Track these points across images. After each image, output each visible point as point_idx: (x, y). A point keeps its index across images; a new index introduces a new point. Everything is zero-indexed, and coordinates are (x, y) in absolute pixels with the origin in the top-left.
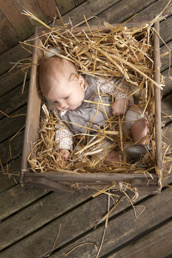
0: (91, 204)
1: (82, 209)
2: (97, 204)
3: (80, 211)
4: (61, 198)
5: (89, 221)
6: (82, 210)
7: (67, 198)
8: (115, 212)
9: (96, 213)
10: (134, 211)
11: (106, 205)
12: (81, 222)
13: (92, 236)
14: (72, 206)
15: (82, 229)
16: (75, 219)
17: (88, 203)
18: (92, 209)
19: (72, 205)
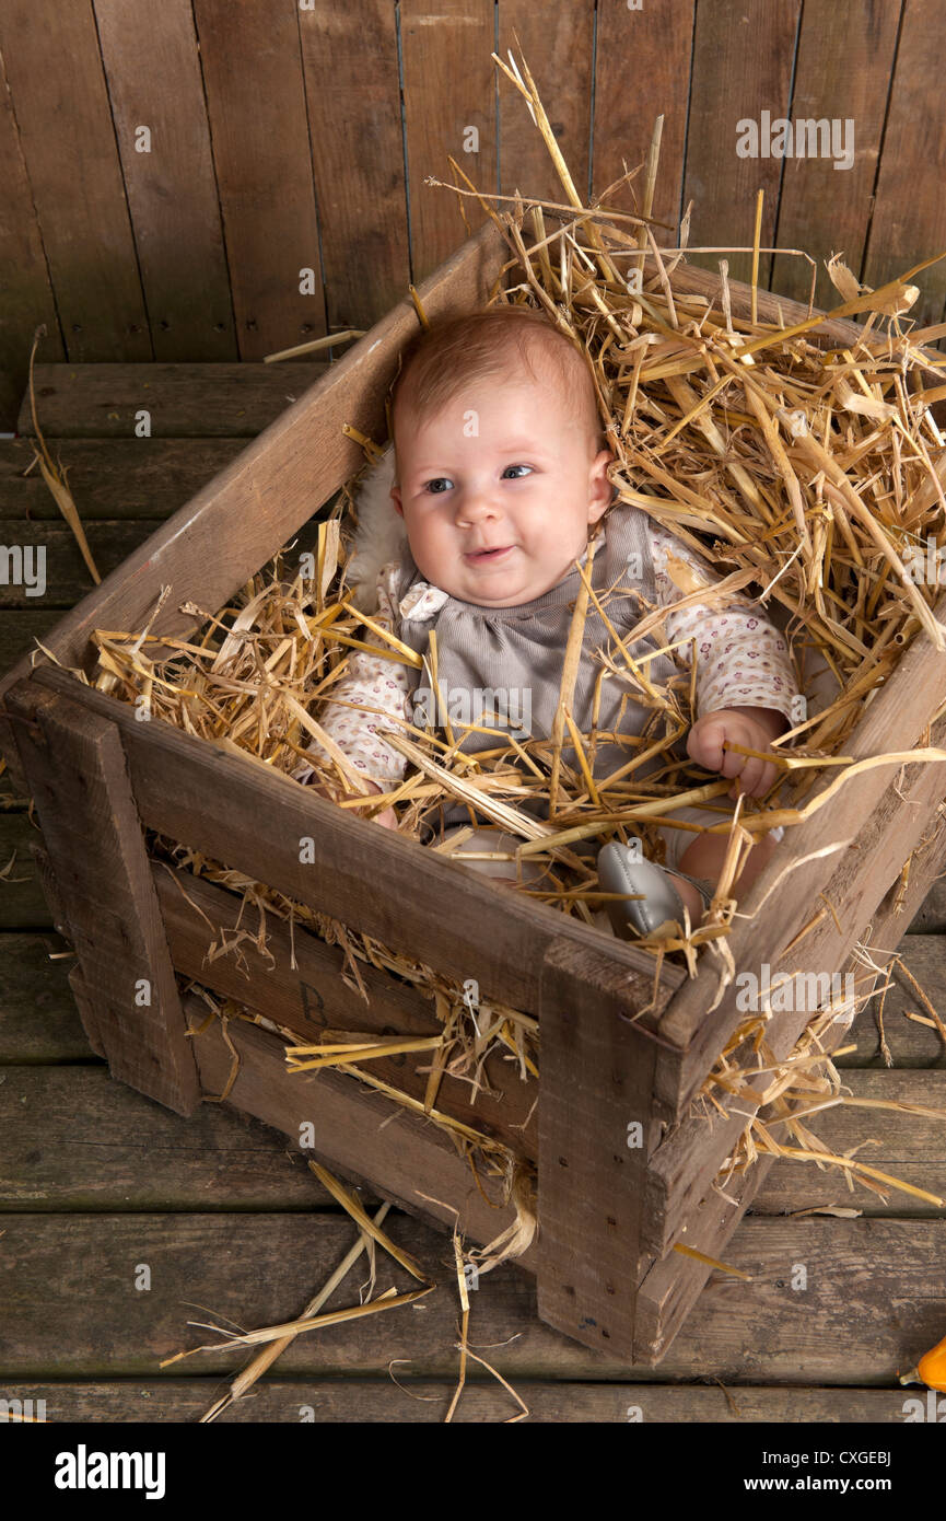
0: (231, 1233)
1: (166, 1234)
2: (263, 1251)
3: (149, 1236)
4: (96, 1114)
5: (160, 1318)
6: (163, 1241)
7: (125, 1130)
8: (340, 1351)
9: (231, 1294)
10: (449, 1402)
11: (310, 1284)
12: (111, 1299)
13: (120, 1406)
14: (122, 1187)
15: (95, 1336)
16: (90, 1264)
17: (220, 1221)
18: (224, 1262)
19: (130, 1182)
